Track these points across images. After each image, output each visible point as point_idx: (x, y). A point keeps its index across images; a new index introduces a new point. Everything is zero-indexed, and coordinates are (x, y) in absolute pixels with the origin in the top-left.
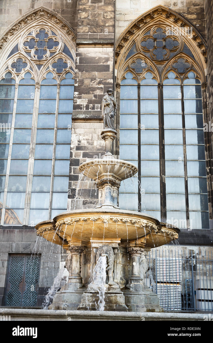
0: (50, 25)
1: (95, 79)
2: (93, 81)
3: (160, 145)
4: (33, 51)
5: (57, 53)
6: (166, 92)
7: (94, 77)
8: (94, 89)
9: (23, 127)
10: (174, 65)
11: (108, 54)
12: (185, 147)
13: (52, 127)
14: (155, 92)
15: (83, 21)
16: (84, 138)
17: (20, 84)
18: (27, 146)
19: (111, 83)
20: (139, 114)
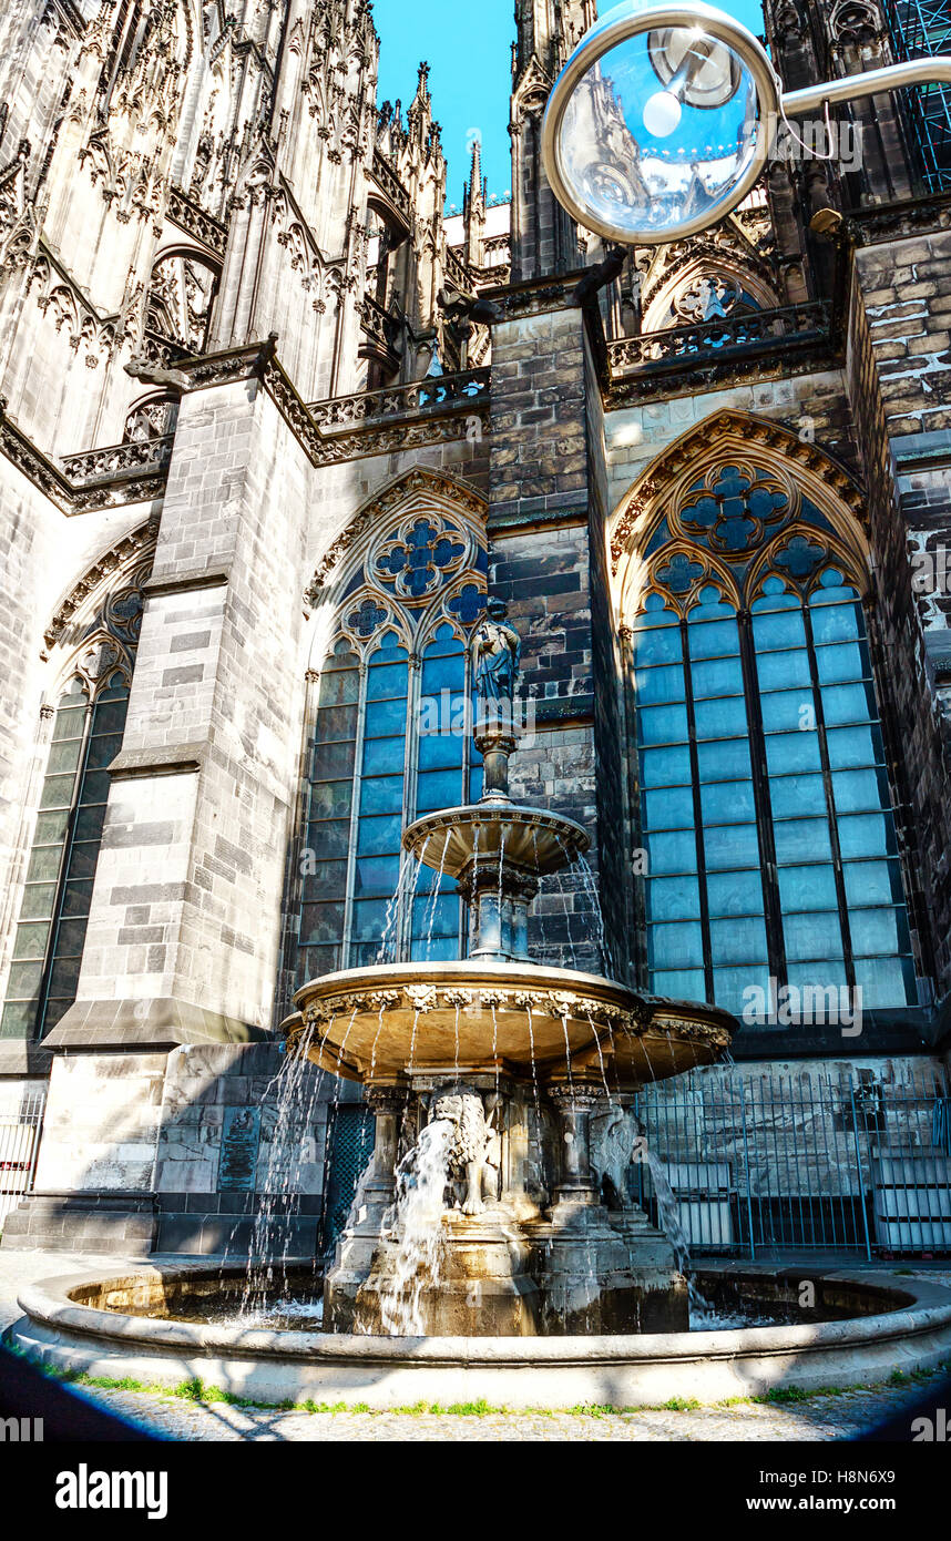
0: (439, 506)
1: (542, 615)
2: (536, 623)
3: (754, 780)
4: (399, 578)
5: (460, 571)
6: (763, 633)
7: (539, 609)
8: (539, 643)
9: (382, 772)
10: (779, 557)
11: (572, 545)
12: (829, 777)
13: (456, 764)
14: (730, 638)
15: (502, 473)
16: (517, 776)
17: (373, 663)
18: (395, 820)
19: (586, 620)
20: (690, 703)
